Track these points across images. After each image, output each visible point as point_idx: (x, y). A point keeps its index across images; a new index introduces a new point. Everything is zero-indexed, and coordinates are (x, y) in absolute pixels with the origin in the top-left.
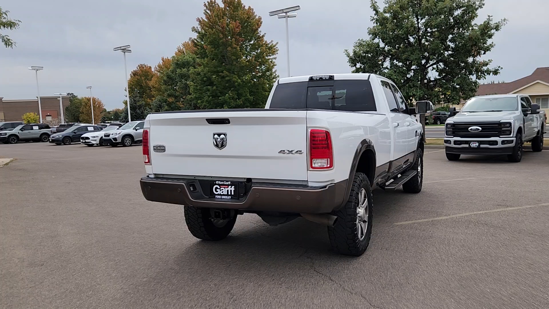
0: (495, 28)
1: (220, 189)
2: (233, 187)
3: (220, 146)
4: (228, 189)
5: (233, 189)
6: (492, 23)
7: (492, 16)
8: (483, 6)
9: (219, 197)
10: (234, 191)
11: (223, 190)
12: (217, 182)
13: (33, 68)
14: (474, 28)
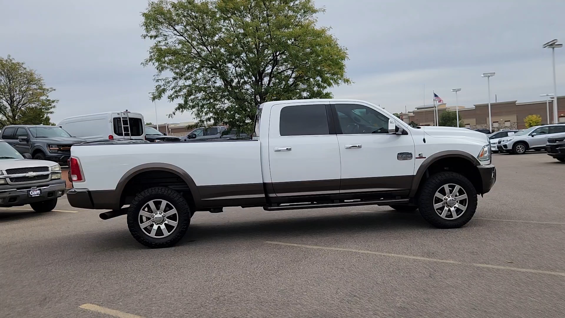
13: (485, 75)
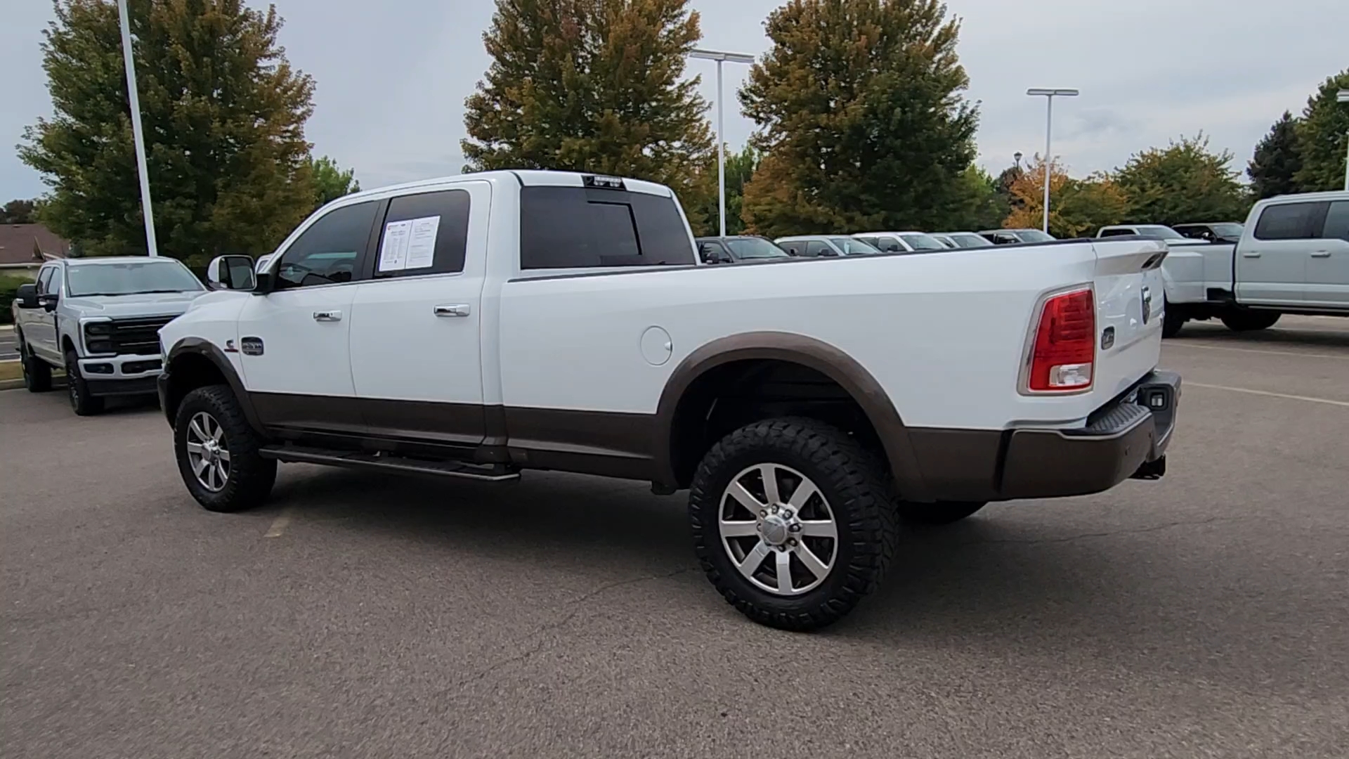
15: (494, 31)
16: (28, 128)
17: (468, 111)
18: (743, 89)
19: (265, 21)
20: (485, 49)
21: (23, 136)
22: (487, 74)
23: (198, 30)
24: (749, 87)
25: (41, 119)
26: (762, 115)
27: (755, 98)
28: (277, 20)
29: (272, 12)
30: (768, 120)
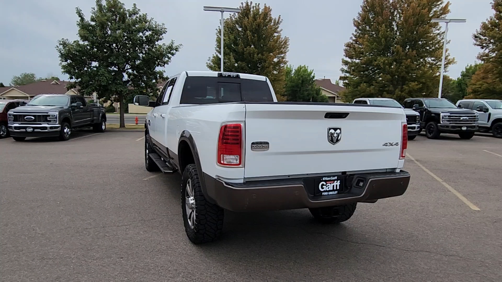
0: (175, 50)
1: (326, 185)
2: (339, 181)
3: (335, 141)
4: (334, 184)
5: (338, 183)
6: (174, 46)
7: (174, 41)
8: (166, 33)
9: (326, 193)
10: (340, 185)
11: (329, 186)
12: (324, 179)
14: (157, 46)
15: (358, 18)
16: (209, 58)
17: (345, 48)
18: (476, 33)
19: (277, 21)
20: (353, 24)
21: (208, 60)
22: (353, 34)
23: (254, 26)
24: (479, 32)
25: (213, 55)
26: (484, 45)
27: (482, 37)
28: (280, 20)
29: (279, 18)
30: (487, 47)
